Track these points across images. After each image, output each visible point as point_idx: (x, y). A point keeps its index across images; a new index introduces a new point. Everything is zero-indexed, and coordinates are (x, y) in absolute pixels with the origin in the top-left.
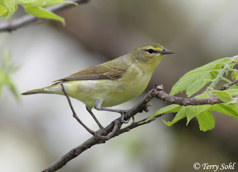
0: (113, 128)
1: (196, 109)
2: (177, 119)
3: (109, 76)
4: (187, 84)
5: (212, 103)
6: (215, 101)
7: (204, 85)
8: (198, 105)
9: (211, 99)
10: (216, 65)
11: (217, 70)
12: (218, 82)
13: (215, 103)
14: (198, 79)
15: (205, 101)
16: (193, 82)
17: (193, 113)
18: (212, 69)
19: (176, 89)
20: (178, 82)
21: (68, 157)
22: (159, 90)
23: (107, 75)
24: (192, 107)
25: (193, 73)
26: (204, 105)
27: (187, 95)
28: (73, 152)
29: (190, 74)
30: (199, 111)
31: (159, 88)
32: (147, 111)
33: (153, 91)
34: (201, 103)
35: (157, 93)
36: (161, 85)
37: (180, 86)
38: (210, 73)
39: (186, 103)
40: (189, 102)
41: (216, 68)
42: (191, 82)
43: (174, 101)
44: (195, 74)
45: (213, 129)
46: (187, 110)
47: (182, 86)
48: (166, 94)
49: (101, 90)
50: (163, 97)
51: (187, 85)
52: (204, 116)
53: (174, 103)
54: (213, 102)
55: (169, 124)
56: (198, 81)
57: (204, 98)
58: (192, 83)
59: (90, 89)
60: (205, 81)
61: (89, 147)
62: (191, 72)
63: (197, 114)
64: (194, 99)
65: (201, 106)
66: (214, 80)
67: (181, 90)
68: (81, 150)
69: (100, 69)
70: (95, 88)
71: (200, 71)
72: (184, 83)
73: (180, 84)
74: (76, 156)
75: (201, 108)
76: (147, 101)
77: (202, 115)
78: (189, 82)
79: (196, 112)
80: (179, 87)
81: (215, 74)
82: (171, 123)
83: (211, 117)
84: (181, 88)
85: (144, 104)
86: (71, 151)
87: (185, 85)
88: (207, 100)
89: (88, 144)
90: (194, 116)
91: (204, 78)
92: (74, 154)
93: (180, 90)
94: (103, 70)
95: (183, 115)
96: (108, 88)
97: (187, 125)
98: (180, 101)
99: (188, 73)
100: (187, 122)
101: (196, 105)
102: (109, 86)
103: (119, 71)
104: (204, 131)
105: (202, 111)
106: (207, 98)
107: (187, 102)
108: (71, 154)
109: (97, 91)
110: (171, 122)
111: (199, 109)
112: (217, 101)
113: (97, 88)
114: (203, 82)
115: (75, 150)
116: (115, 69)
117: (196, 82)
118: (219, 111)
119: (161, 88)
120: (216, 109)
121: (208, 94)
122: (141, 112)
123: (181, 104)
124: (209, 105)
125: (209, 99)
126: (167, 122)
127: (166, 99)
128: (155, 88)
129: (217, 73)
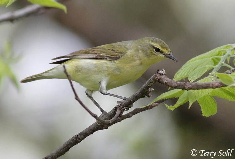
0: (115, 113)
1: (198, 93)
2: (180, 103)
3: (106, 56)
4: (190, 70)
5: (214, 87)
6: (217, 84)
7: (206, 71)
8: (200, 89)
9: (213, 83)
10: (218, 52)
11: (218, 56)
12: (220, 68)
13: (217, 87)
14: (200, 66)
15: (207, 85)
16: (195, 68)
17: (196, 96)
18: (214, 56)
19: (178, 76)
20: (180, 69)
21: (71, 143)
22: (161, 74)
23: (104, 56)
24: (194, 91)
25: (195, 60)
26: (207, 89)
27: (190, 81)
28: (76, 138)
29: (192, 61)
30: (201, 95)
31: (161, 73)
32: (149, 96)
33: (155, 76)
34: (203, 87)
35: (159, 78)
36: (163, 70)
37: (183, 73)
38: (212, 59)
39: (189, 88)
40: (191, 86)
41: (218, 55)
42: (194, 68)
43: (177, 85)
44: (197, 61)
45: (215, 114)
46: (189, 94)
47: (184, 73)
48: (168, 78)
49: (99, 71)
50: (165, 81)
51: (189, 72)
52: (207, 102)
53: (176, 87)
54: (215, 85)
55: (172, 108)
56: (200, 68)
57: (206, 82)
58: (194, 70)
59: (88, 69)
60: (207, 67)
61: (92, 133)
62: (193, 59)
63: (199, 98)
64: (197, 83)
65: (203, 90)
66: (216, 66)
67: (184, 77)
68: (84, 136)
69: (98, 50)
70: (93, 68)
71: (202, 58)
72: (186, 70)
73: (182, 72)
74: (79, 142)
75: (203, 92)
76: (149, 86)
77: (204, 100)
78: (191, 69)
79: (198, 96)
80: (181, 74)
81: (216, 61)
82: (173, 108)
83: (213, 102)
84: (184, 75)
85: (146, 89)
86: (74, 137)
87: (187, 72)
88: (209, 84)
89: (91, 130)
90: (196, 100)
91: (206, 65)
92: (76, 140)
93: (182, 77)
94: (102, 51)
95: (185, 99)
96: (106, 69)
97: (189, 108)
98: (182, 86)
99: (190, 60)
100: (189, 105)
101: (198, 90)
102: (107, 67)
103: (116, 53)
104: (207, 116)
105: (204, 95)
106: (209, 82)
107: (189, 86)
108: (73, 140)
109: (95, 71)
110: (173, 106)
111: (201, 93)
112: (219, 85)
113: (95, 69)
114: (205, 68)
115: (77, 136)
116: (112, 50)
117: (198, 68)
118: (221, 97)
119: (163, 73)
120: (218, 95)
121: (211, 79)
122: (143, 97)
123: (184, 89)
124: (211, 89)
125: (211, 83)
126: (169, 106)
127: (168, 84)
128: (157, 73)
129: (219, 60)
